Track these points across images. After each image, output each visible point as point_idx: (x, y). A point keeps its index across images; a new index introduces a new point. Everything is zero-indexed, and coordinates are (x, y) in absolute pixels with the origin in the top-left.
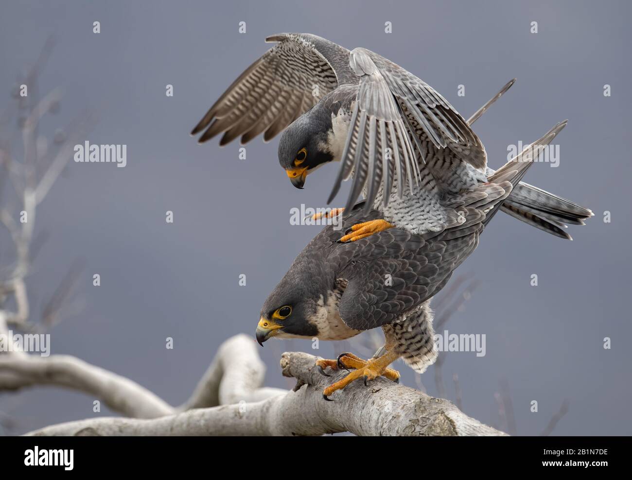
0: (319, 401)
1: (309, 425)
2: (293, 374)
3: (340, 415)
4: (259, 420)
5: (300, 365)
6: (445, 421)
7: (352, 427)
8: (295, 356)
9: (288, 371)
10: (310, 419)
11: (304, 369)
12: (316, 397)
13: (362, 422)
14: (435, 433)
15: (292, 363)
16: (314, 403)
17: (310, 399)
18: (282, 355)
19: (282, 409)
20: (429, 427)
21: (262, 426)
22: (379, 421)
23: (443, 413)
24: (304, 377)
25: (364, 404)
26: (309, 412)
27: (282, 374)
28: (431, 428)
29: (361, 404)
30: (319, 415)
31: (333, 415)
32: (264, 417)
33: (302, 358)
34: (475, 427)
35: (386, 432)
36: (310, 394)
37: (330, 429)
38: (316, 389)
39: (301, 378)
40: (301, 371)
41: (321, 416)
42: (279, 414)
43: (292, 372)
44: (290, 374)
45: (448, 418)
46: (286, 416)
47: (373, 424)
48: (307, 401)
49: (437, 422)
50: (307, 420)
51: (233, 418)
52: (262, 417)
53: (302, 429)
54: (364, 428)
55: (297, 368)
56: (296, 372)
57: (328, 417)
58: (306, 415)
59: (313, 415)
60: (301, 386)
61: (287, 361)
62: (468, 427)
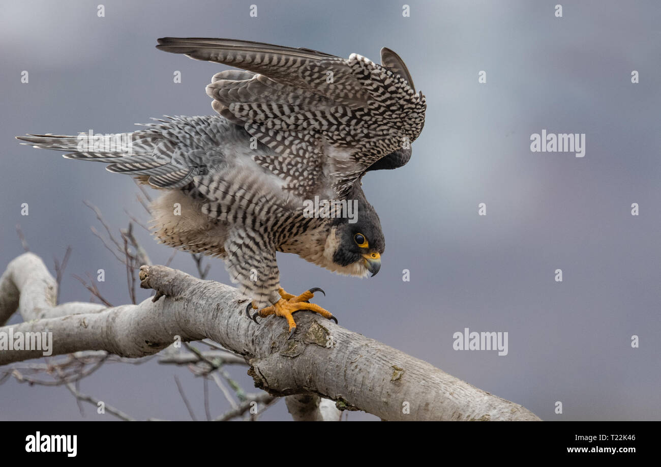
0: (180, 310)
1: (166, 334)
2: (152, 286)
3: (204, 324)
4: (105, 329)
5: (160, 277)
6: (319, 329)
7: (216, 335)
8: (155, 269)
9: (147, 283)
10: (168, 328)
11: (165, 281)
12: (176, 307)
13: (229, 331)
14: (310, 340)
15: (151, 275)
16: (174, 312)
17: (169, 309)
18: (140, 268)
19: (137, 319)
20: (303, 335)
21: (107, 335)
22: (249, 329)
23: (315, 321)
24: (164, 289)
25: (230, 314)
26: (168, 322)
27: (140, 286)
28: (305, 335)
29: (227, 313)
30: (179, 324)
31: (195, 324)
32: (109, 327)
33: (162, 271)
34: (348, 334)
35: (259, 339)
36: (169, 305)
37: (188, 337)
38: (177, 300)
39: (160, 290)
40: (161, 283)
41: (181, 324)
42: (132, 324)
43: (151, 284)
44: (149, 285)
45: (321, 327)
46: (141, 325)
47: (242, 332)
48: (166, 311)
49: (311, 329)
50: (165, 329)
51: (78, 327)
52: (107, 327)
53: (157, 337)
54: (231, 336)
55: (157, 280)
56: (156, 284)
57: (189, 326)
58: (164, 324)
59: (172, 325)
60: (160, 296)
61: (146, 273)
62: (341, 335)
